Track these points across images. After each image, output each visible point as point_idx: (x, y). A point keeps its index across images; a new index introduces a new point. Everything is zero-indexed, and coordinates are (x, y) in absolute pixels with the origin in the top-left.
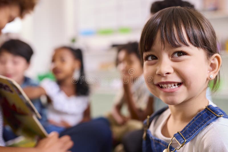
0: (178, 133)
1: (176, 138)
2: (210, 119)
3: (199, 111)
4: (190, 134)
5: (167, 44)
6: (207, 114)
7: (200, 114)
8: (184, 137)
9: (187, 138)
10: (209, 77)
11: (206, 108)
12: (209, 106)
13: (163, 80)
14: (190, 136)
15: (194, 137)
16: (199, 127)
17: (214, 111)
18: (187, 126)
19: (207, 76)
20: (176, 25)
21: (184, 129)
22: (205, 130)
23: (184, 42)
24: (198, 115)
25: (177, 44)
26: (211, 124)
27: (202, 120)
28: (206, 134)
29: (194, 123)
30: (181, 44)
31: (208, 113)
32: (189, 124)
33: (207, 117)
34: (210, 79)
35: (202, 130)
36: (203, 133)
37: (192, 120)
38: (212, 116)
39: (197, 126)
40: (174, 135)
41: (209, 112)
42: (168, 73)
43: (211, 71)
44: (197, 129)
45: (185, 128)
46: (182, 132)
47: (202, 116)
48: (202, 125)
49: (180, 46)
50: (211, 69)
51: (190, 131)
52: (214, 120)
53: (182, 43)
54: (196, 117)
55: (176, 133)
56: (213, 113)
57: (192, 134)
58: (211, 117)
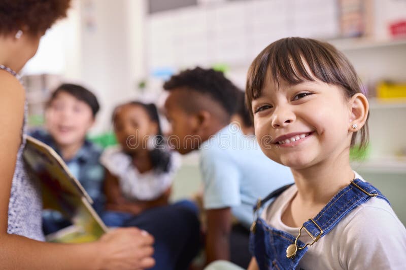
0: (310, 220)
1: (307, 229)
2: (358, 199)
3: (341, 188)
4: (329, 222)
5: (283, 82)
6: (352, 192)
7: (342, 192)
8: (320, 227)
9: (323, 229)
10: (352, 127)
11: (352, 184)
12: (355, 181)
13: (283, 132)
14: (328, 225)
15: (335, 227)
16: (342, 212)
17: (363, 188)
18: (323, 211)
19: (348, 126)
20: (292, 55)
21: (319, 215)
22: (351, 216)
23: (306, 75)
24: (339, 194)
25: (296, 78)
26: (359, 206)
27: (346, 201)
28: (352, 221)
29: (334, 206)
30: (302, 78)
31: (355, 191)
32: (327, 207)
33: (353, 197)
34: (352, 129)
35: (346, 216)
36: (347, 220)
37: (330, 201)
38: (361, 195)
39: (338, 209)
40: (304, 224)
41: (356, 189)
42: (288, 121)
43: (353, 120)
44: (338, 215)
45: (320, 213)
46: (315, 219)
47: (346, 194)
48: (346, 208)
49: (301, 81)
50: (354, 116)
51: (328, 218)
52: (365, 201)
53: (304, 77)
54: (337, 197)
55: (307, 220)
56: (362, 191)
57: (332, 221)
58: (359, 197)
